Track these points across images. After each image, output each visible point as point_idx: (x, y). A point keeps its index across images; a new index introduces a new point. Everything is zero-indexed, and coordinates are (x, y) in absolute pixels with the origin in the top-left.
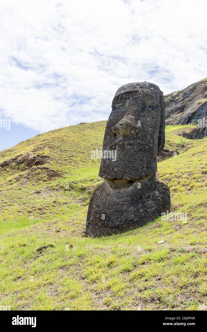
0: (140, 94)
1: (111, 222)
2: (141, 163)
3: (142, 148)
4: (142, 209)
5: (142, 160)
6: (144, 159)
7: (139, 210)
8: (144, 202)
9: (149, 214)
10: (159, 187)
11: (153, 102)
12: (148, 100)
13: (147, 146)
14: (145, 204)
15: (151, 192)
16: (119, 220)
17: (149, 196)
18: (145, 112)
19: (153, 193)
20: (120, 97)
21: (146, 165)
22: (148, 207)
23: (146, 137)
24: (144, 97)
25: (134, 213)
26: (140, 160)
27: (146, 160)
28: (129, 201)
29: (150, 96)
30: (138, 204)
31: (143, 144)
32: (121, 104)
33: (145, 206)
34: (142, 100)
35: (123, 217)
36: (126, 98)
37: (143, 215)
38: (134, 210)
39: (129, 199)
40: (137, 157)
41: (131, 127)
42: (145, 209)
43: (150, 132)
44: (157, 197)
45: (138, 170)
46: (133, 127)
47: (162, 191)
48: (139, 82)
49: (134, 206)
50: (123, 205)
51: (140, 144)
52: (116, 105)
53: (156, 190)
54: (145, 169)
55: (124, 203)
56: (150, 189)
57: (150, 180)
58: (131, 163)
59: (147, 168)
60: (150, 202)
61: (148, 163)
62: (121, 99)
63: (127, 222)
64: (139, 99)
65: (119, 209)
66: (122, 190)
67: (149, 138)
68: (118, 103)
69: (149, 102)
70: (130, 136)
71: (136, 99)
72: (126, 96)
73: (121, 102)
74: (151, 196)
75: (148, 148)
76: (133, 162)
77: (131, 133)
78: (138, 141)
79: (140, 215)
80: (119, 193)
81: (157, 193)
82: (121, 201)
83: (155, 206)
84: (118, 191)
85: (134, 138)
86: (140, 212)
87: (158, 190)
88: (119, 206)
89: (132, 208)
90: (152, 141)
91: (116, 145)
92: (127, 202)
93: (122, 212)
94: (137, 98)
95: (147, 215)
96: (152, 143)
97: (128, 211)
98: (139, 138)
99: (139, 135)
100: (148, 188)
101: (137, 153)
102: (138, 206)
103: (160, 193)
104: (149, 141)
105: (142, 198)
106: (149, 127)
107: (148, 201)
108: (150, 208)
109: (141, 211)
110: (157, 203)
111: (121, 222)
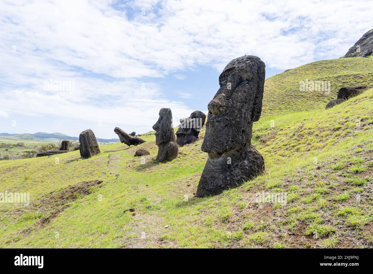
0: (236, 70)
1: (207, 186)
2: (227, 137)
3: (229, 124)
4: (229, 177)
5: (228, 135)
6: (230, 134)
7: (226, 178)
8: (232, 171)
9: (234, 182)
10: (250, 156)
11: (249, 75)
12: (244, 74)
13: (233, 121)
14: (232, 173)
15: (240, 161)
16: (212, 184)
17: (237, 165)
18: (240, 87)
19: (241, 163)
20: (223, 75)
21: (231, 139)
22: (235, 175)
23: (234, 112)
24: (240, 72)
25: (223, 180)
26: (226, 135)
27: (232, 134)
28: (220, 169)
29: (244, 70)
30: (226, 173)
31: (230, 120)
32: (225, 81)
33: (232, 174)
34: (239, 76)
35: (215, 182)
36: (227, 76)
37: (229, 182)
38: (223, 177)
39: (220, 167)
40: (224, 132)
41: (217, 106)
42: (231, 177)
43: (238, 107)
44: (245, 166)
45: (223, 144)
46: (219, 106)
47: (252, 160)
48: (239, 57)
49: (223, 174)
50: (216, 172)
51: (228, 120)
52: (222, 83)
53: (246, 159)
54: (229, 143)
55: (217, 171)
56: (239, 159)
57: (238, 151)
58: (219, 138)
59: (232, 141)
60: (237, 171)
61: (233, 137)
62: (224, 76)
63: (217, 187)
64: (236, 74)
65: (214, 176)
66: (215, 160)
67: (237, 113)
68: (223, 81)
69: (245, 76)
70: (219, 113)
71: (233, 75)
72: (227, 73)
73: (225, 79)
74: (239, 165)
75: (235, 123)
76: (220, 137)
77: (220, 111)
78: (226, 117)
79: (227, 182)
80: (214, 162)
81: (246, 162)
82: (215, 169)
83: (241, 175)
84: (213, 161)
85: (223, 115)
86: (227, 180)
87: (248, 159)
88: (213, 173)
89: (222, 175)
90: (239, 116)
91: (209, 122)
92: (218, 170)
93: (215, 178)
94: (235, 74)
95: (232, 183)
96: (239, 117)
97: (218, 178)
98: (227, 114)
99: (227, 112)
100: (236, 158)
101: (224, 129)
102: (226, 175)
103: (249, 162)
104: (237, 116)
105: (230, 167)
106: (238, 102)
107: (235, 170)
108: (236, 176)
109: (228, 178)
110: (243, 172)
111: (213, 187)
